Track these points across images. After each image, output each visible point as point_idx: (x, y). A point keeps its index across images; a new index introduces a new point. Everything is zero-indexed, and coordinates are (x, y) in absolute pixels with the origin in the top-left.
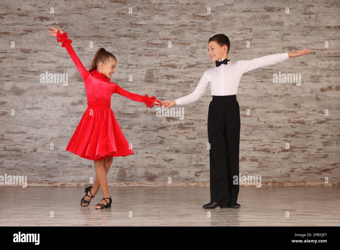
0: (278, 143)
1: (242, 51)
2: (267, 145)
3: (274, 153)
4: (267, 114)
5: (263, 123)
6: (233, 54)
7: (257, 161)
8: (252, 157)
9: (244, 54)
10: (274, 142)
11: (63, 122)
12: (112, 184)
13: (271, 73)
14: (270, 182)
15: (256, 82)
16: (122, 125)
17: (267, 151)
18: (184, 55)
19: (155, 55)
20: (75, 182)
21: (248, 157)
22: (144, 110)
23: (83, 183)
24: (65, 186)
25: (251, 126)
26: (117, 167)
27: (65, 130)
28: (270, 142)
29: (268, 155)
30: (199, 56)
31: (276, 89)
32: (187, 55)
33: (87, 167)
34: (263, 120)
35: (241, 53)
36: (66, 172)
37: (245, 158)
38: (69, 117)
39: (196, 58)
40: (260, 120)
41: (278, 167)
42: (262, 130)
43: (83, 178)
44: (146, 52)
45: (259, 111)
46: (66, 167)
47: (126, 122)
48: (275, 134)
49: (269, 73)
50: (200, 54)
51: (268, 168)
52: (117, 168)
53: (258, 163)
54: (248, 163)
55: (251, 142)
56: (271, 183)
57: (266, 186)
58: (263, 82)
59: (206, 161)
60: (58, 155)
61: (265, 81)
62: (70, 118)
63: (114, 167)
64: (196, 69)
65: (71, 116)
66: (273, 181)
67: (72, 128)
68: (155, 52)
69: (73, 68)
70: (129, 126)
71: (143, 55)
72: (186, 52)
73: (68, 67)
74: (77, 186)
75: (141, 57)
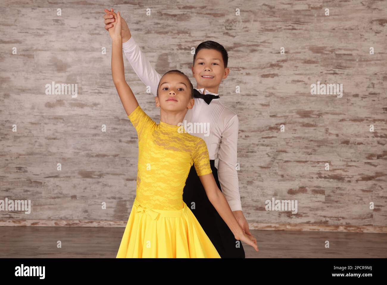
0: (356, 167)
1: (304, 27)
2: (340, 170)
3: (349, 181)
4: (340, 123)
5: (334, 137)
6: (290, 31)
7: (322, 192)
8: (315, 187)
9: (308, 30)
10: (351, 166)
11: (34, 132)
12: (106, 224)
13: (350, 60)
14: (342, 225)
15: (326, 74)
16: (121, 137)
17: (339, 178)
18: (215, 32)
19: (172, 32)
20: (52, 220)
21: (310, 187)
22: (154, 115)
23: (63, 221)
24: (37, 226)
25: (315, 141)
26: (114, 198)
27: (37, 144)
28: (343, 165)
29: (340, 184)
30: (238, 33)
31: (357, 85)
32: (219, 32)
33: (70, 199)
34: (335, 132)
35: (304, 28)
36: (38, 205)
37: (305, 187)
38: (42, 124)
39: (234, 37)
40: (330, 131)
41: (355, 203)
42: (332, 147)
43: (63, 213)
44: (158, 28)
45: (328, 119)
46: (38, 198)
47: (128, 133)
48: (352, 153)
49: (347, 60)
50: (239, 31)
51: (339, 205)
52: (114, 201)
53: (324, 197)
54: (309, 196)
55: (314, 165)
56: (344, 227)
57: (336, 231)
58: (337, 74)
59: (246, 191)
60: (27, 180)
61: (340, 72)
62: (44, 126)
63: (109, 199)
64: (233, 54)
65: (46, 124)
66: (347, 224)
67: (47, 141)
68: (172, 28)
69: (48, 50)
70: (132, 138)
71: (153, 32)
72: (219, 28)
73: (39, 50)
74: (54, 225)
75: (150, 35)
